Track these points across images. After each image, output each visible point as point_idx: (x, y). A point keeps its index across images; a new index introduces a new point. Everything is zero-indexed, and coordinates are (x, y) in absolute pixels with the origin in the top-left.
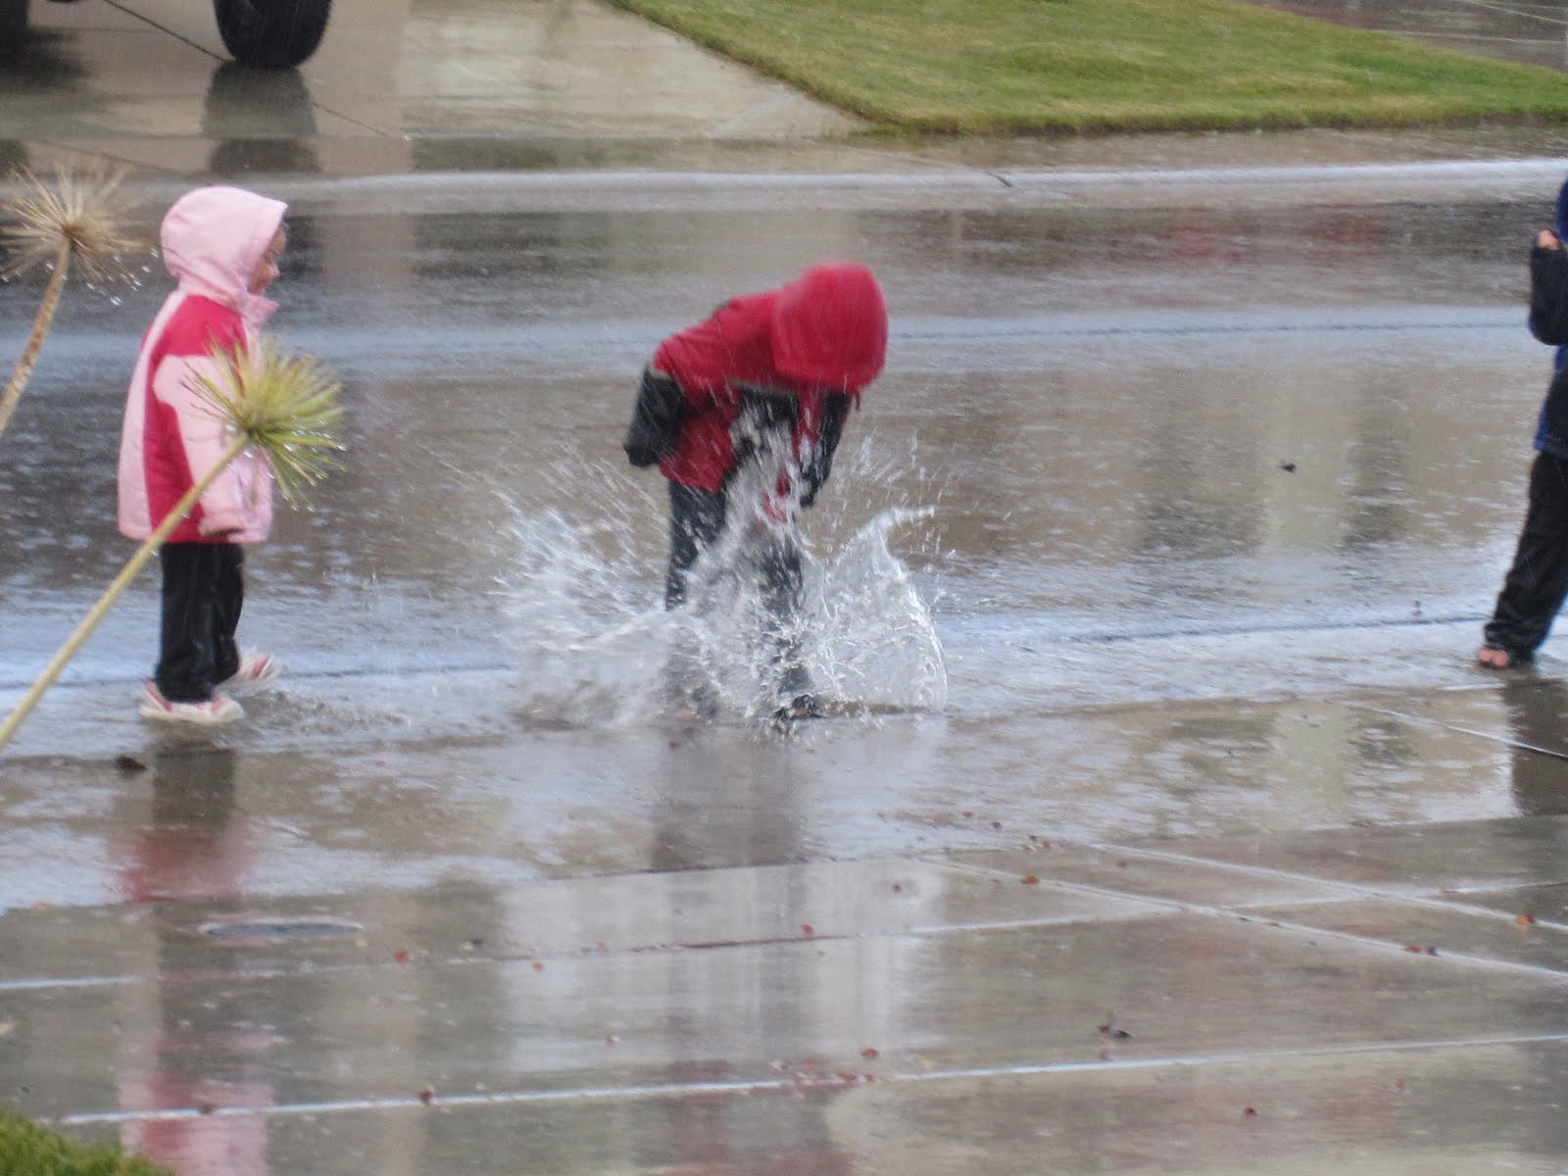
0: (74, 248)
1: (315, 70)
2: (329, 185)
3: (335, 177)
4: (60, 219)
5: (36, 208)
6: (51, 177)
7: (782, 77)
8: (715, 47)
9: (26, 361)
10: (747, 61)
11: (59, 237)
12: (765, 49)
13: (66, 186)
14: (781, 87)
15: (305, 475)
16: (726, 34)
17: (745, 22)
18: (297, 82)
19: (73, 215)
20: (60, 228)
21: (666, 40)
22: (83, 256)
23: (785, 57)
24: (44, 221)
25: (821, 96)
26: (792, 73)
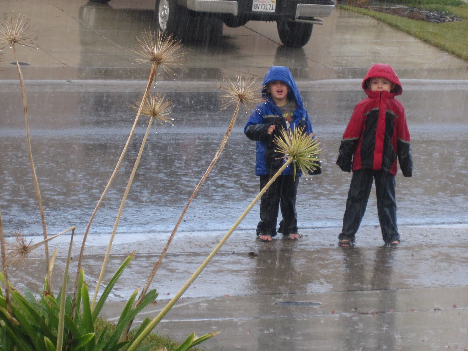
0: (241, 101)
1: (307, 48)
2: (312, 82)
3: (313, 80)
4: (238, 93)
5: (230, 89)
6: (234, 79)
7: (447, 51)
8: (426, 41)
9: (227, 134)
10: (437, 46)
11: (237, 98)
12: (442, 43)
13: (239, 82)
14: (446, 53)
15: (310, 169)
16: (429, 37)
17: (436, 34)
18: (302, 51)
19: (241, 92)
20: (237, 95)
21: (412, 39)
22: (245, 104)
23: (447, 45)
24: (232, 93)
25: (459, 56)
26: (450, 49)
